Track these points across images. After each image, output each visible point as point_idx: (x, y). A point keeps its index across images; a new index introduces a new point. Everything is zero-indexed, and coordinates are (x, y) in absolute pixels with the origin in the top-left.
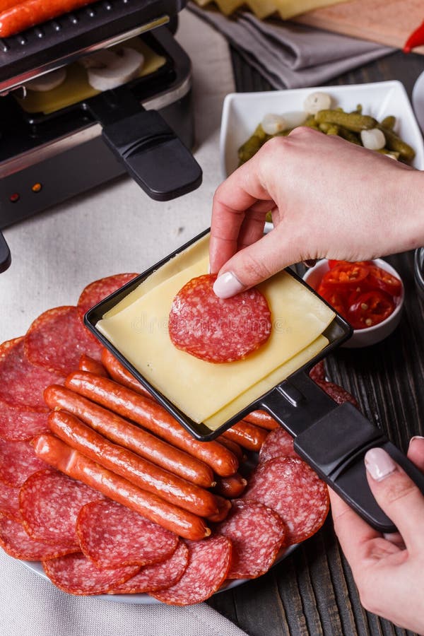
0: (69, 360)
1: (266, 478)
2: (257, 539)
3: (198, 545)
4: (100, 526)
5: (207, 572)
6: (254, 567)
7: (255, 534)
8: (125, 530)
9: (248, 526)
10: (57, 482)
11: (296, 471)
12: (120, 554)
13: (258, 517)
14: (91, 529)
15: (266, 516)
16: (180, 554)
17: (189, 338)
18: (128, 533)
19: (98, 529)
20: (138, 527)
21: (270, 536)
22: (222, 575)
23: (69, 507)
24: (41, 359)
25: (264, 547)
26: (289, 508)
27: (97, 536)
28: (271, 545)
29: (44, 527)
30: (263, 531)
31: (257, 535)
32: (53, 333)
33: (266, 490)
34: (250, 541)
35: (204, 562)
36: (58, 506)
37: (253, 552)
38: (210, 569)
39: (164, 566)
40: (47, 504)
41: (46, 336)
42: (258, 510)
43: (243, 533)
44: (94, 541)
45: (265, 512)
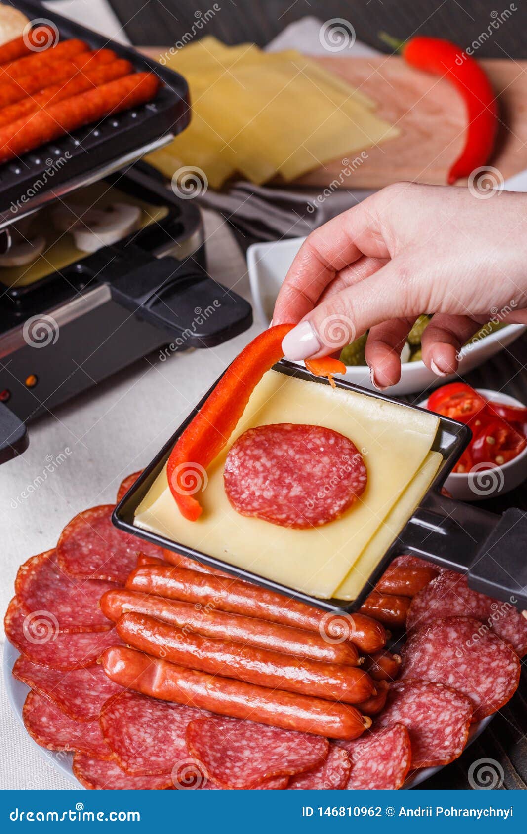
0: (121, 566)
1: (424, 651)
2: (435, 720)
3: (355, 745)
4: (218, 744)
5: (381, 767)
6: (442, 751)
7: (430, 716)
8: (252, 744)
9: (417, 710)
10: (144, 705)
11: (463, 632)
12: (255, 770)
13: (428, 696)
14: (207, 748)
15: (438, 693)
16: (336, 757)
17: (257, 501)
18: (258, 747)
19: (216, 746)
20: (269, 739)
21: (452, 712)
22: (404, 764)
23: (169, 731)
24: (85, 569)
25: (448, 725)
26: (467, 678)
27: (219, 755)
28: (457, 721)
29: (142, 757)
30: (440, 709)
31: (434, 716)
32: (91, 539)
33: (429, 664)
34: (426, 724)
35: (373, 758)
36: (154, 732)
37: (434, 736)
38: (385, 762)
39: (319, 775)
40: (139, 730)
41: (83, 544)
42: (424, 689)
43: (413, 719)
44: (215, 760)
45: (435, 689)
